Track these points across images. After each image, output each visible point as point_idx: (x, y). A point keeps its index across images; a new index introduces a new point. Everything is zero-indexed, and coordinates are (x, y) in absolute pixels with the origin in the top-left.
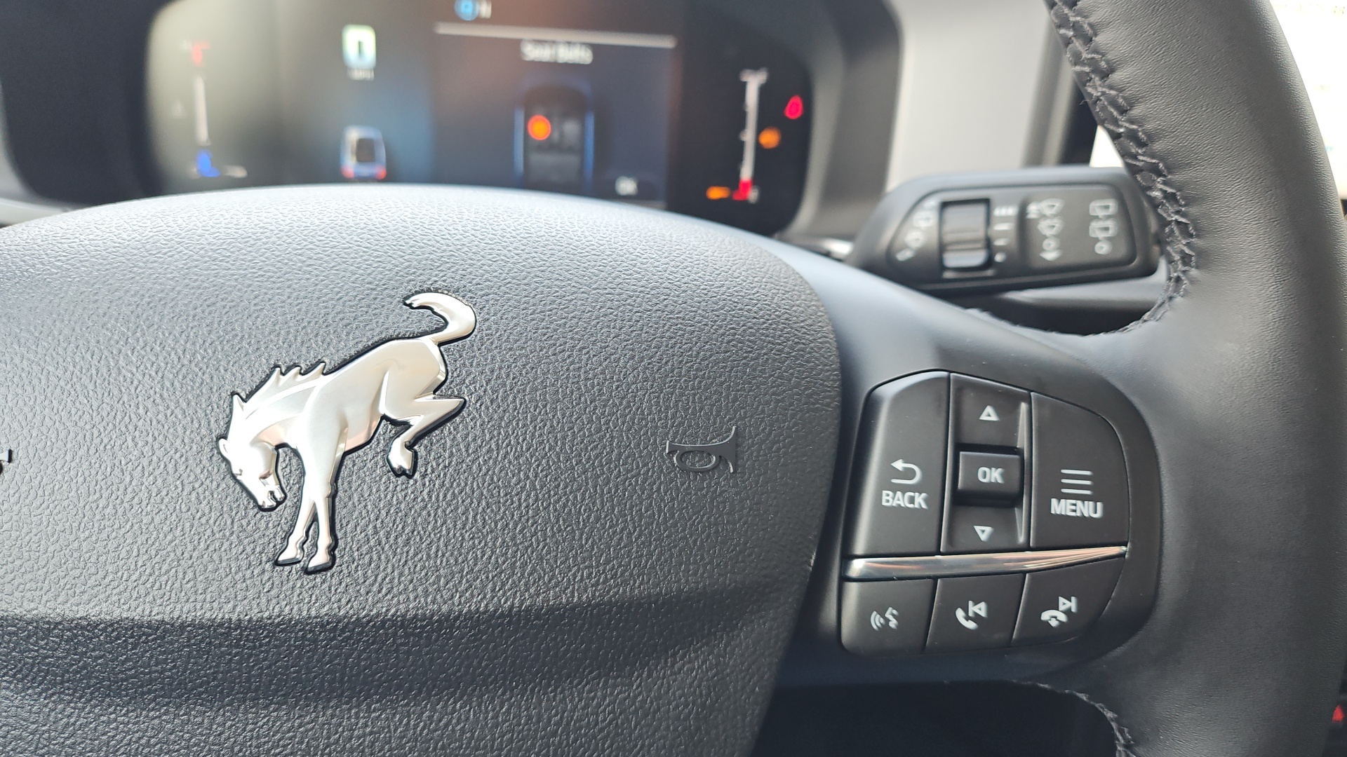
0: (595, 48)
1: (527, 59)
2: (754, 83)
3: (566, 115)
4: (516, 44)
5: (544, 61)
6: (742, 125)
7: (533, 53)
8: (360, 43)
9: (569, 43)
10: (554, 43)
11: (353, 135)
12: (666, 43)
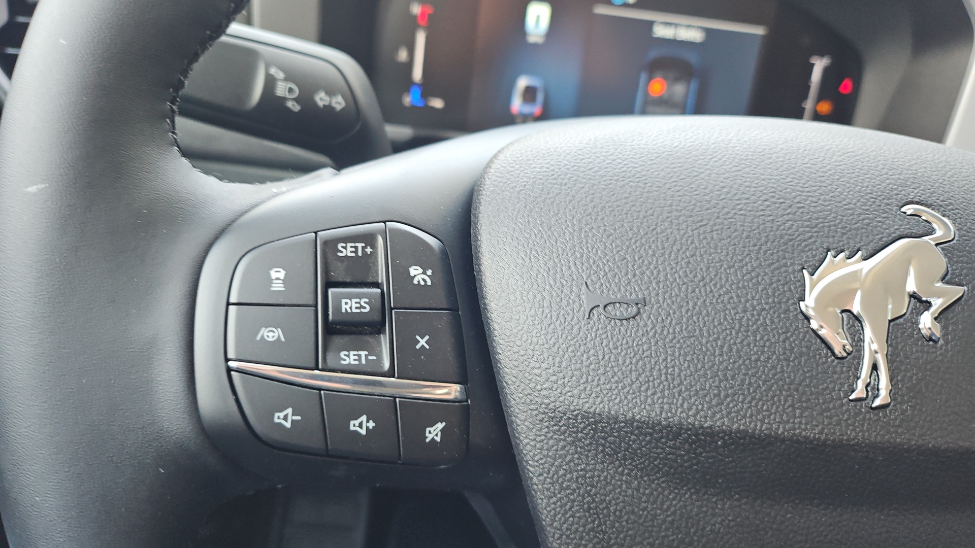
0: (708, 32)
1: (655, 36)
2: (819, 65)
3: (677, 80)
4: (650, 24)
5: (667, 38)
6: (805, 97)
7: (661, 31)
8: (538, 17)
9: (689, 26)
10: (676, 25)
11: (523, 82)
12: (759, 31)
